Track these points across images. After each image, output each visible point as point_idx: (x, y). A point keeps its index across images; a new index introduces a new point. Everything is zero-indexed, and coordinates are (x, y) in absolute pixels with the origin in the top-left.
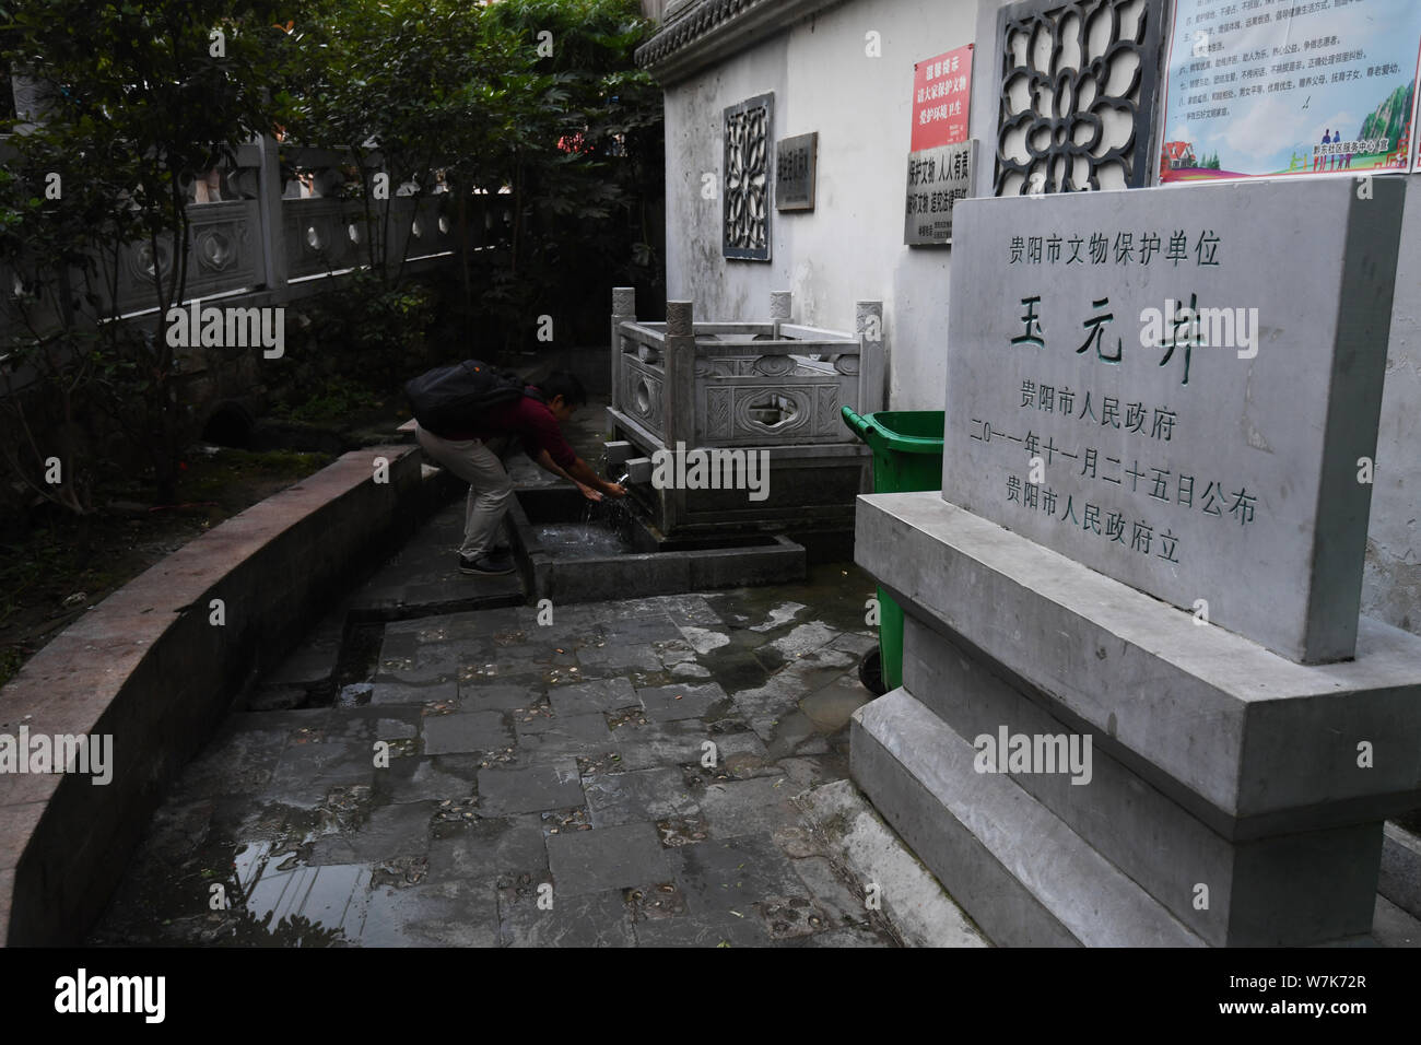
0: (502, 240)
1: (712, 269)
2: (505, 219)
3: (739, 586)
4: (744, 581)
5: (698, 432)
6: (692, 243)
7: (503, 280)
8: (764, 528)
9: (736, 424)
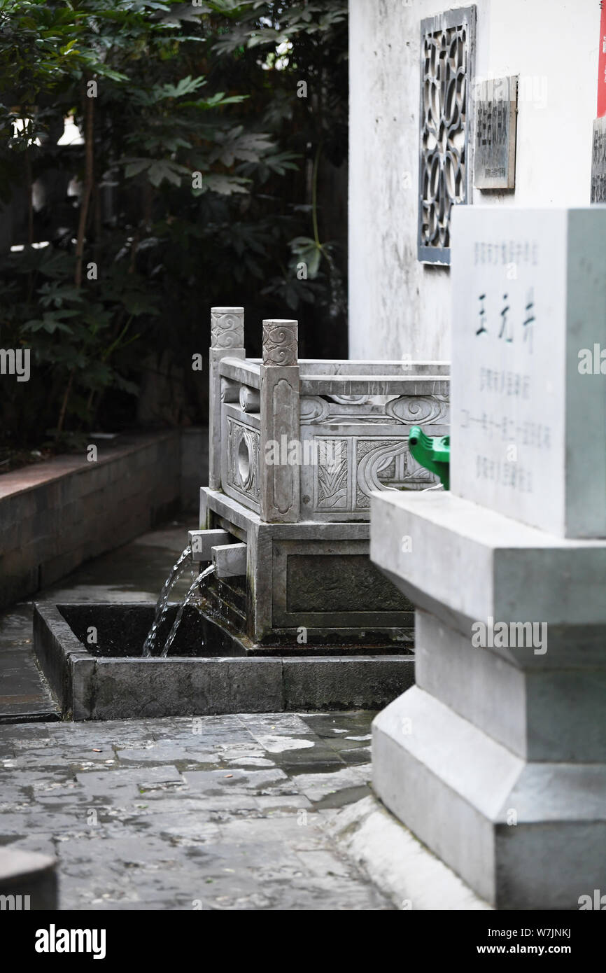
0: (62, 231)
1: (407, 282)
2: (71, 192)
3: (351, 706)
4: (359, 701)
5: (304, 500)
6: (384, 239)
7: (59, 302)
8: (399, 639)
9: (359, 488)
